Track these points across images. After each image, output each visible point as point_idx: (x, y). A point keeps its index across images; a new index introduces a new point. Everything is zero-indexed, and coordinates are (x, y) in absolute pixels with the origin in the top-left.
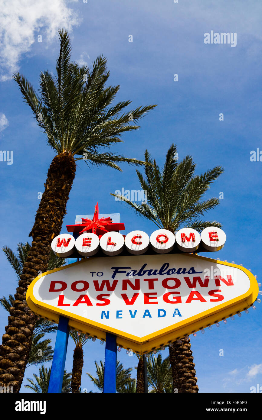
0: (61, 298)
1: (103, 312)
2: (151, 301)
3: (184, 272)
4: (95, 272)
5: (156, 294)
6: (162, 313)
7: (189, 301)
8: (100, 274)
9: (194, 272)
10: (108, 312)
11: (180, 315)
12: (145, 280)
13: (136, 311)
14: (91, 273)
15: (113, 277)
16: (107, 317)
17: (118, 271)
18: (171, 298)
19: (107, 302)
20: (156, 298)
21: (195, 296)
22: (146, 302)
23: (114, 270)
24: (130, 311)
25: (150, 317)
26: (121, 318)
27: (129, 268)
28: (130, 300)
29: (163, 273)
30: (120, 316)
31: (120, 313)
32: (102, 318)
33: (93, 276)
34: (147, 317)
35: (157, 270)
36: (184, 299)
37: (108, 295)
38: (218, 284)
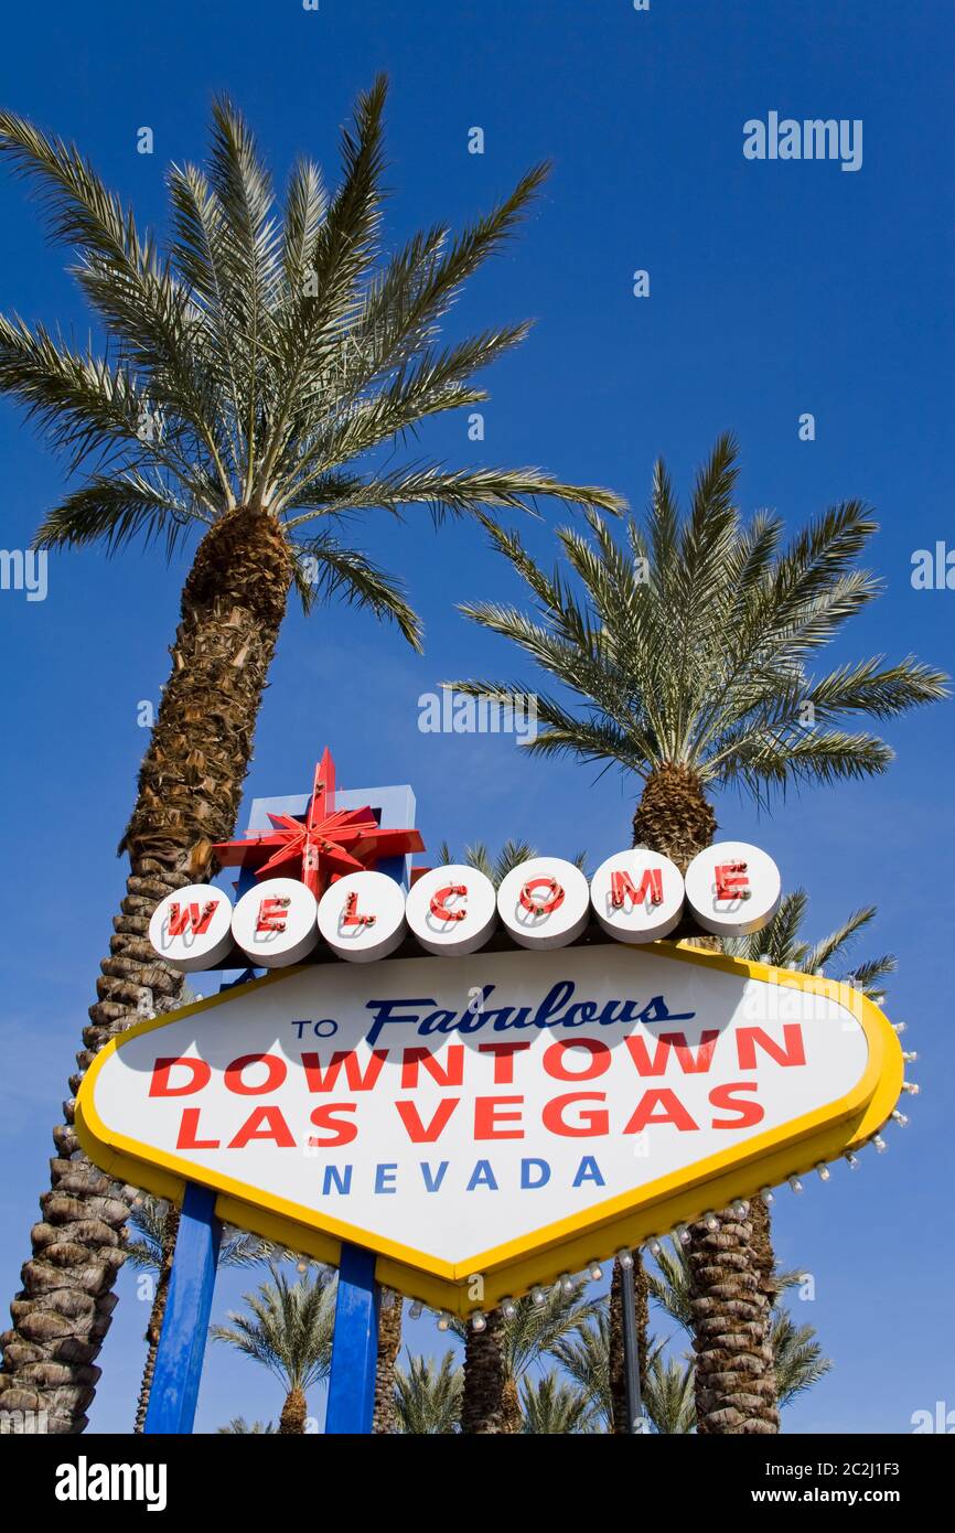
0: (191, 1118)
1: (331, 1171)
2: (498, 1126)
3: (626, 1016)
4: (310, 1022)
5: (519, 1099)
6: (535, 1173)
7: (634, 1126)
8: (326, 1028)
9: (663, 1014)
10: (349, 1169)
11: (600, 1182)
12: (484, 1048)
13: (444, 1166)
14: (294, 1023)
15: (372, 1038)
16: (344, 1189)
17: (391, 1014)
18: (571, 1115)
19: (347, 1133)
20: (517, 1116)
21: (659, 1109)
22: (483, 1130)
23: (376, 1011)
24: (425, 1167)
25: (493, 1186)
26: (393, 1190)
27: (431, 1002)
28: (426, 1120)
29: (549, 1020)
30: (387, 1184)
31: (387, 1172)
32: (326, 1191)
33: (300, 1036)
34: (482, 1188)
35: (530, 1010)
36: (619, 1119)
37: (351, 1107)
38: (747, 1061)
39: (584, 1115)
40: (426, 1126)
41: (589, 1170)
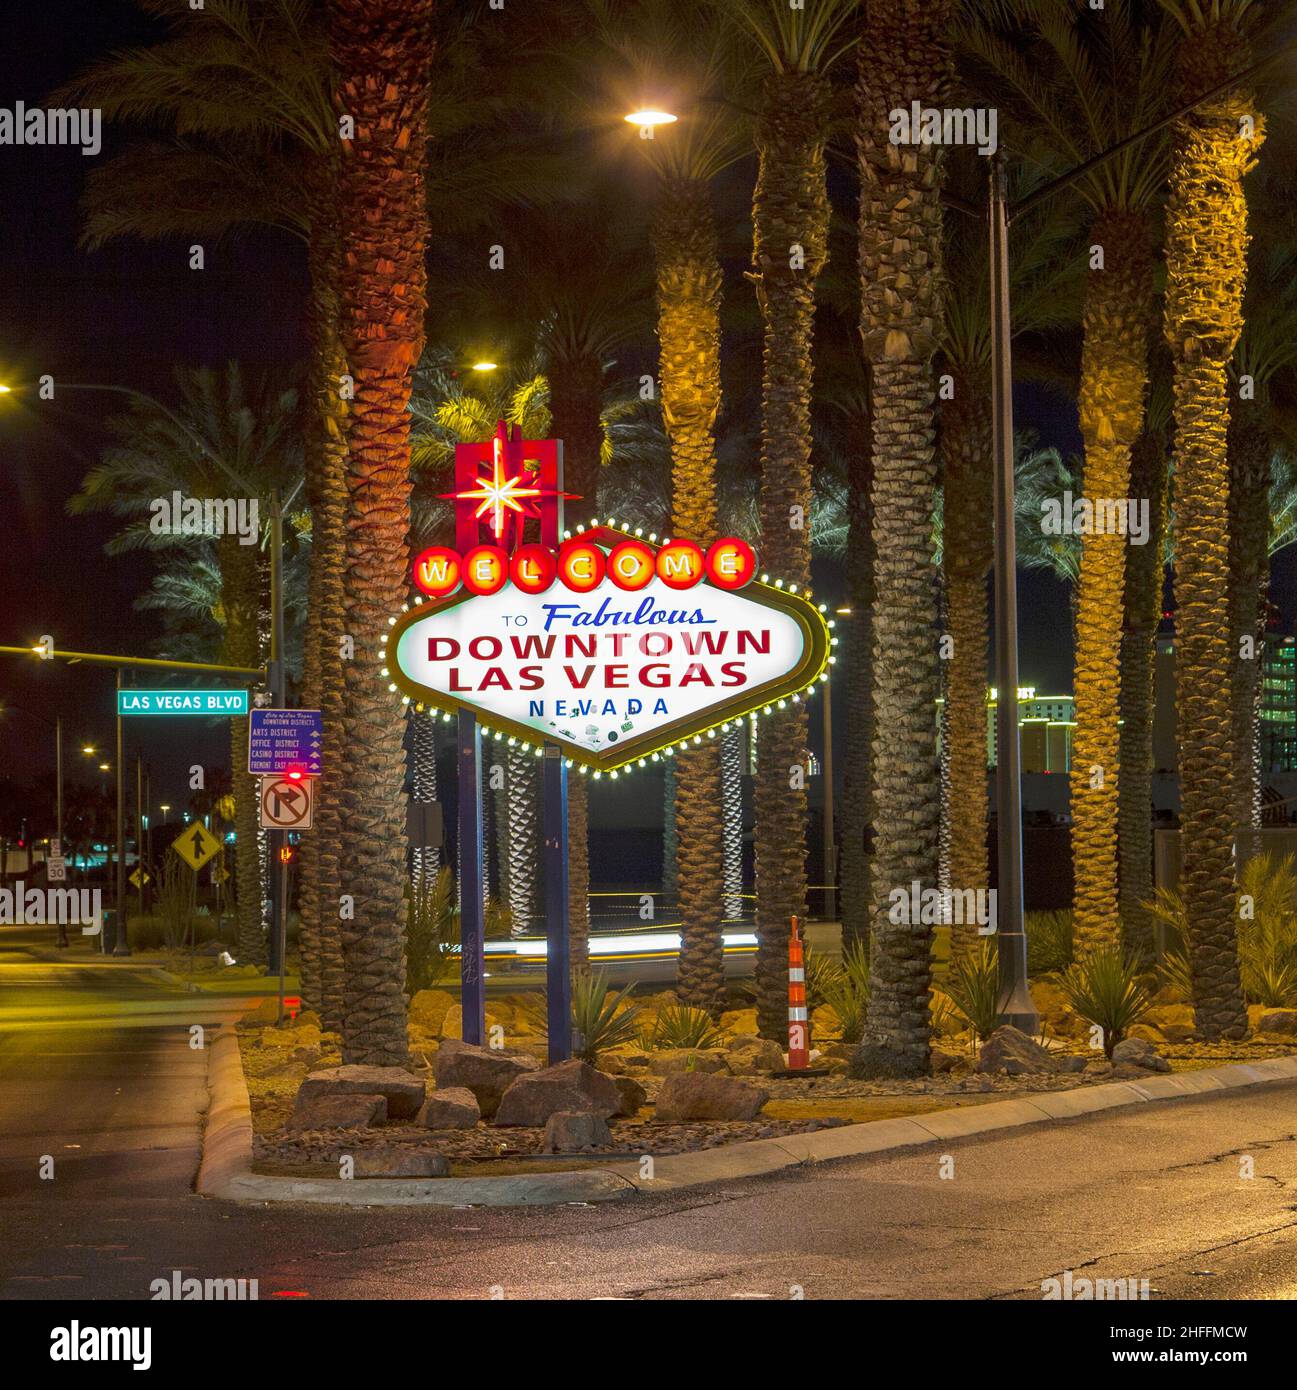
0: (454, 673)
1: (533, 703)
2: (616, 681)
3: (681, 620)
4: (512, 617)
5: (625, 666)
6: (635, 706)
7: (684, 683)
8: (521, 621)
10: (542, 703)
11: (666, 712)
12: (607, 636)
13: (590, 701)
14: (503, 617)
15: (547, 627)
16: (541, 714)
17: (556, 614)
18: (652, 675)
19: (539, 683)
20: (625, 676)
21: (696, 674)
22: (609, 683)
23: (548, 611)
24: (580, 702)
26: (565, 715)
27: (577, 607)
28: (580, 679)
29: (641, 620)
30: (561, 711)
32: (532, 714)
33: (507, 625)
34: (609, 714)
35: (631, 614)
36: (676, 680)
37: (540, 668)
38: (741, 649)
39: (659, 676)
40: (580, 681)
41: (661, 706)
